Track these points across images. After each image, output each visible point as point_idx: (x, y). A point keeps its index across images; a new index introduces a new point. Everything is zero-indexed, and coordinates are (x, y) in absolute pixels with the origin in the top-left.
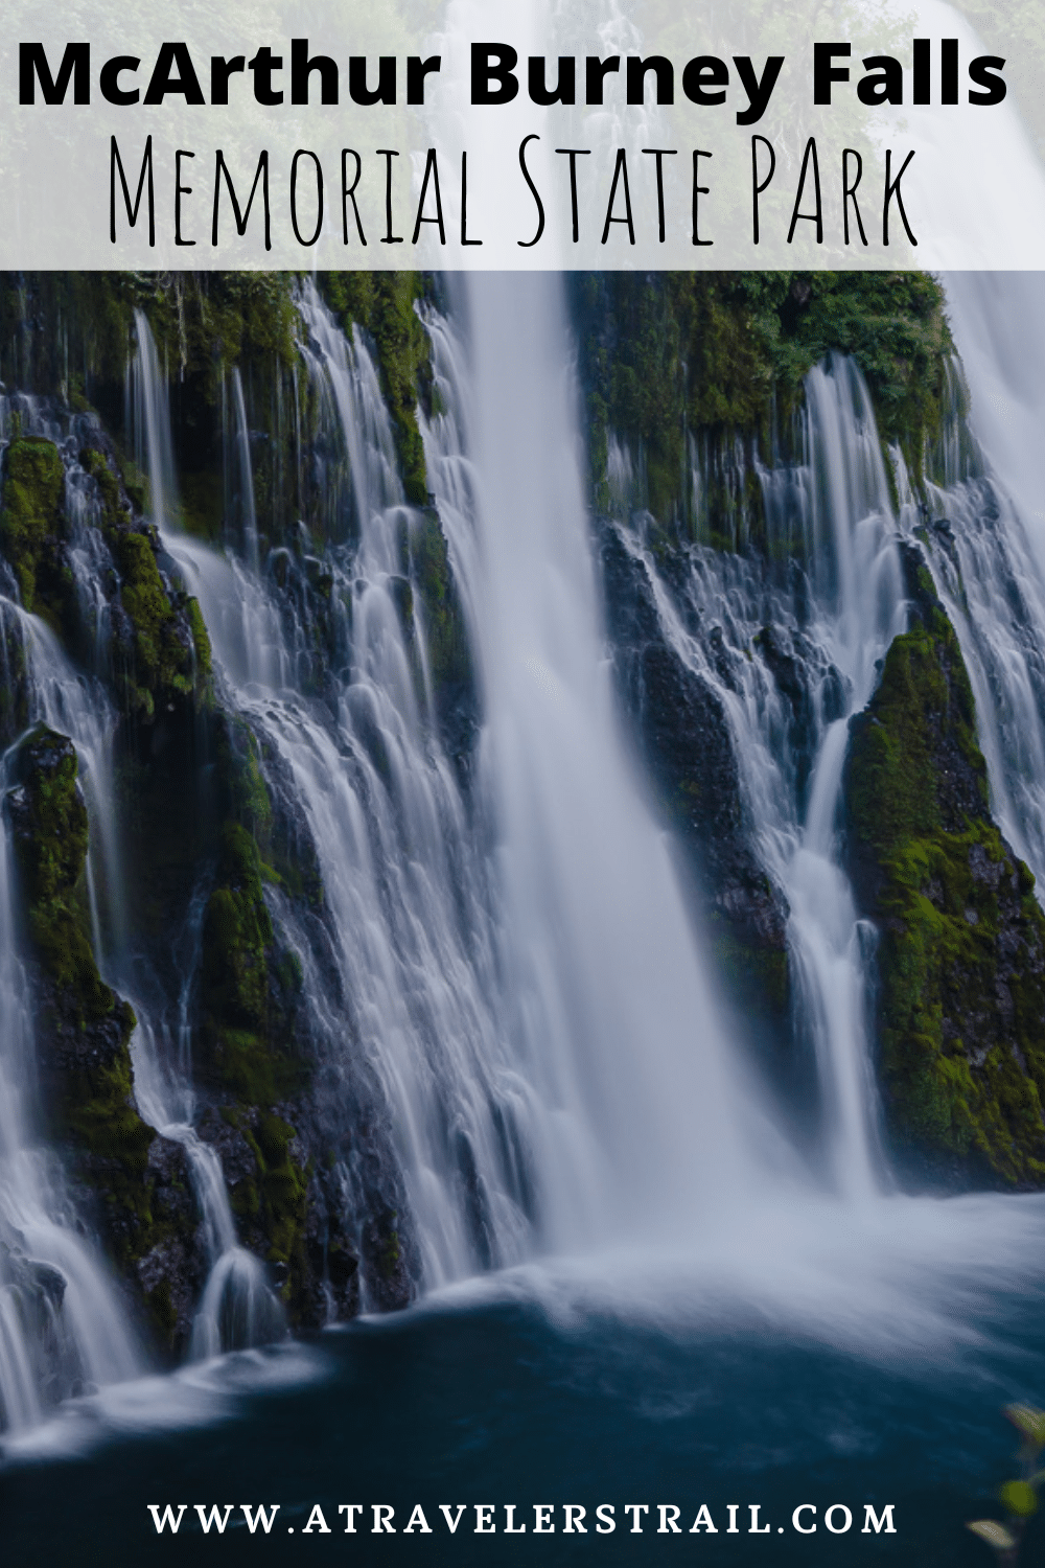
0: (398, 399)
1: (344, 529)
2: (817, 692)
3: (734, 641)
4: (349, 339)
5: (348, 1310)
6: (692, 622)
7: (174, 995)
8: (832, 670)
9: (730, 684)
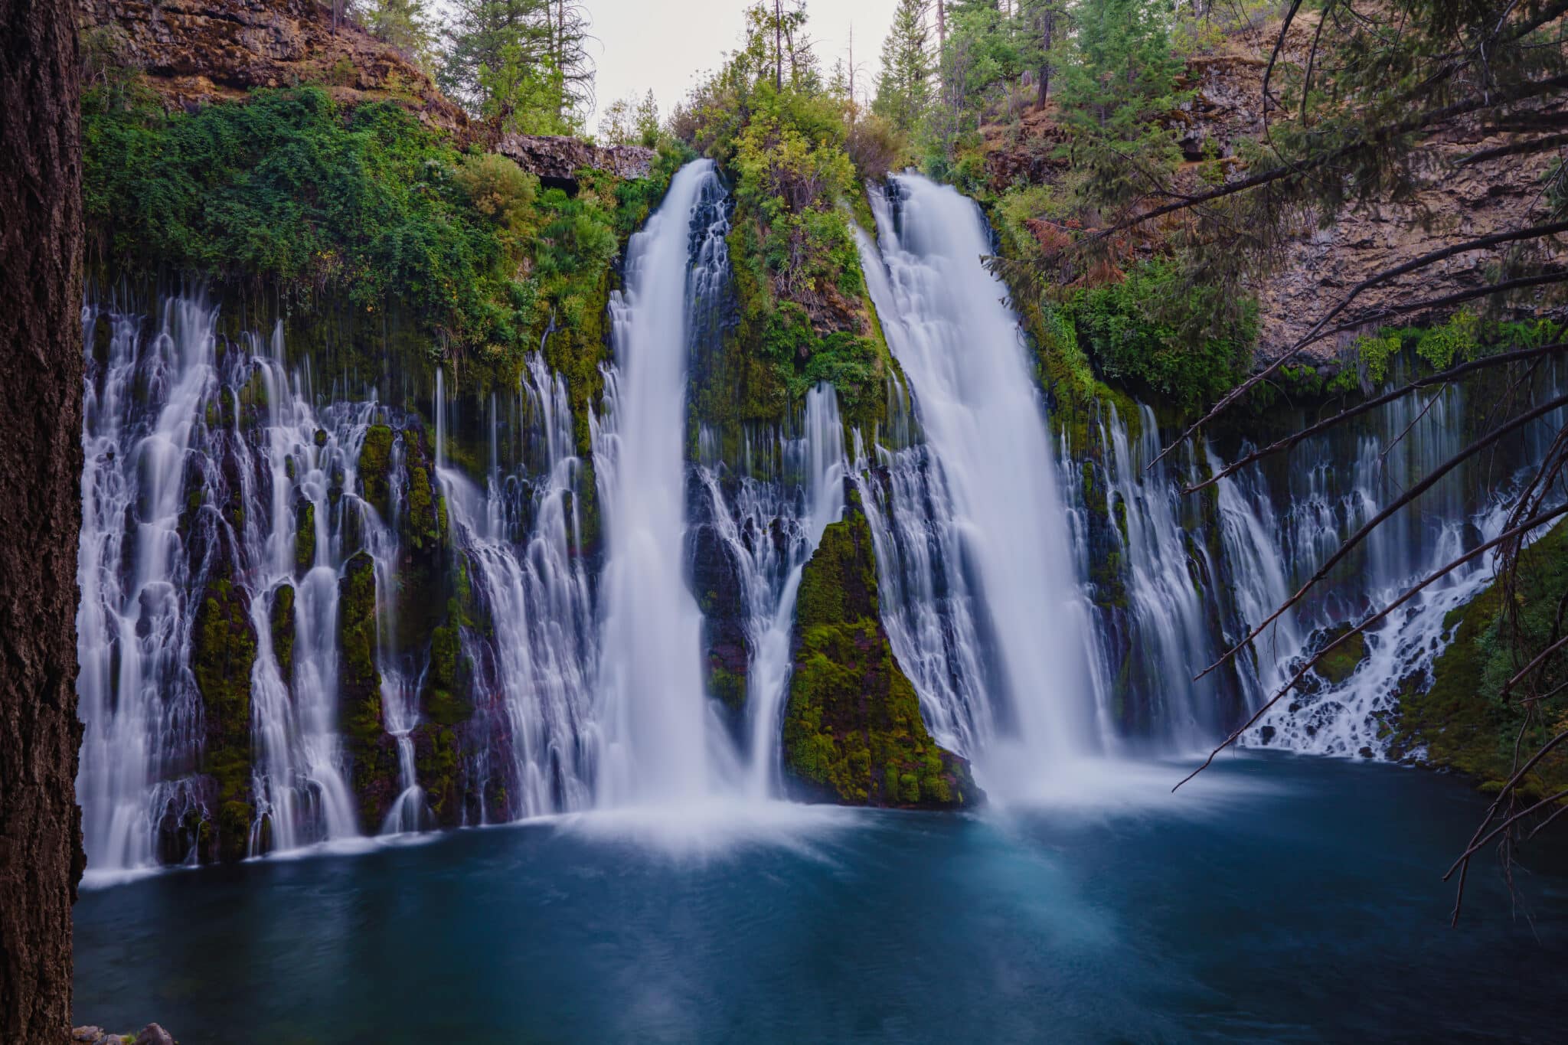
0: (577, 408)
1: (542, 469)
2: (793, 550)
3: (759, 525)
4: (554, 380)
5: (475, 819)
6: (736, 515)
7: (419, 672)
8: (803, 541)
9: (750, 547)
